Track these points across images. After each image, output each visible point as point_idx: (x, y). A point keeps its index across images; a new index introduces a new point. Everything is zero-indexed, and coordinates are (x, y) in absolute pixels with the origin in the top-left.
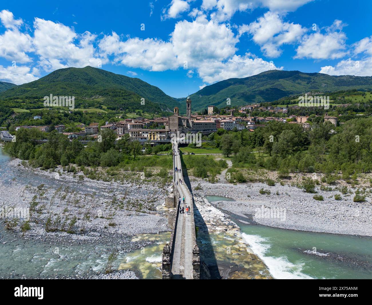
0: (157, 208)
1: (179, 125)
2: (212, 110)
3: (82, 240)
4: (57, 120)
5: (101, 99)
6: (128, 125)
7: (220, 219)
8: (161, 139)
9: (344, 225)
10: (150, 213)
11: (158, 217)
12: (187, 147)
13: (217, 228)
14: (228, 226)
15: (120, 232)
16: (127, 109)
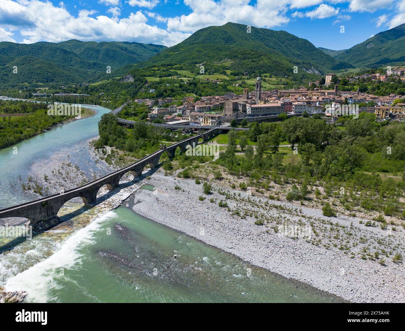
1: (234, 110)
2: (331, 79)
4: (169, 92)
5: (228, 63)
6: (195, 107)
16: (254, 73)
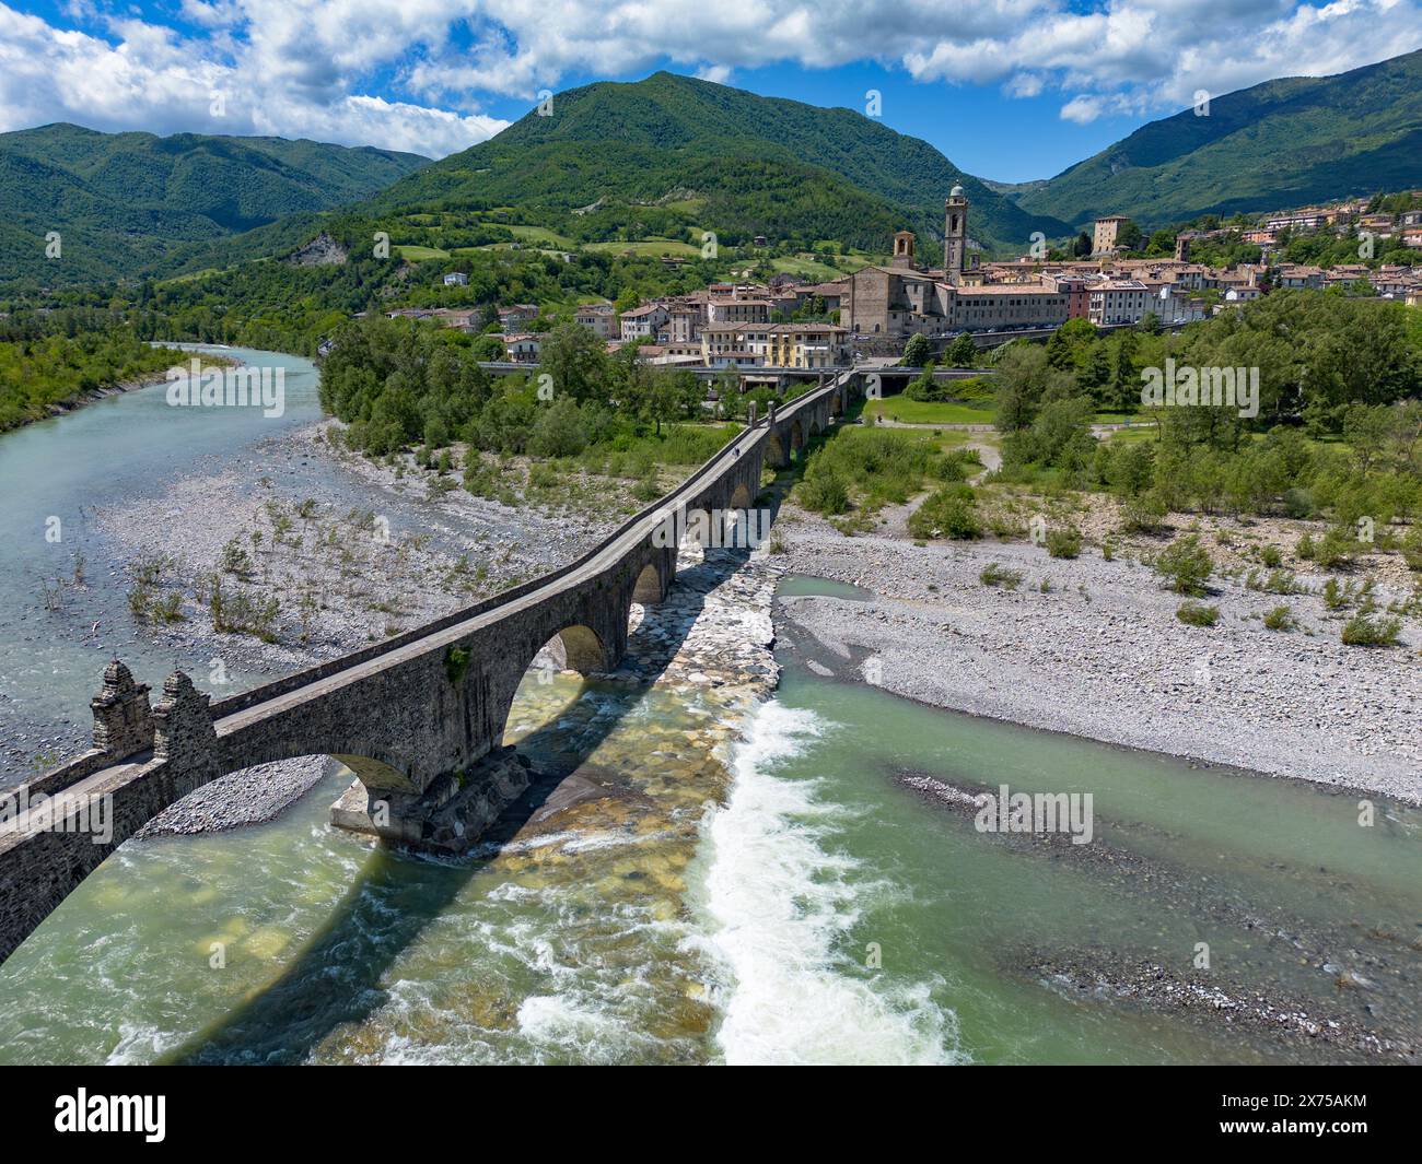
1: (891, 307)
2: (1114, 236)
4: (517, 286)
5: (690, 203)
6: (710, 307)
7: (737, 650)
8: (810, 365)
12: (897, 397)
13: (694, 676)
14: (738, 673)
16: (784, 238)
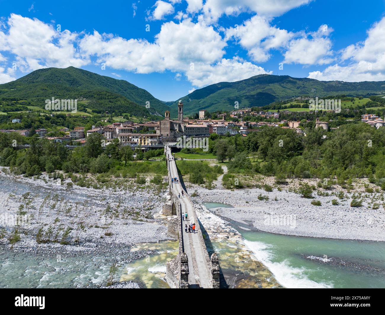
0: (155, 216)
1: (171, 129)
2: (204, 115)
3: (77, 251)
4: (37, 123)
5: (85, 102)
6: (117, 129)
7: (221, 226)
8: (152, 144)
9: (344, 230)
10: (147, 221)
11: (156, 225)
12: (179, 153)
13: (218, 236)
14: (229, 233)
15: (117, 242)
16: (114, 112)
